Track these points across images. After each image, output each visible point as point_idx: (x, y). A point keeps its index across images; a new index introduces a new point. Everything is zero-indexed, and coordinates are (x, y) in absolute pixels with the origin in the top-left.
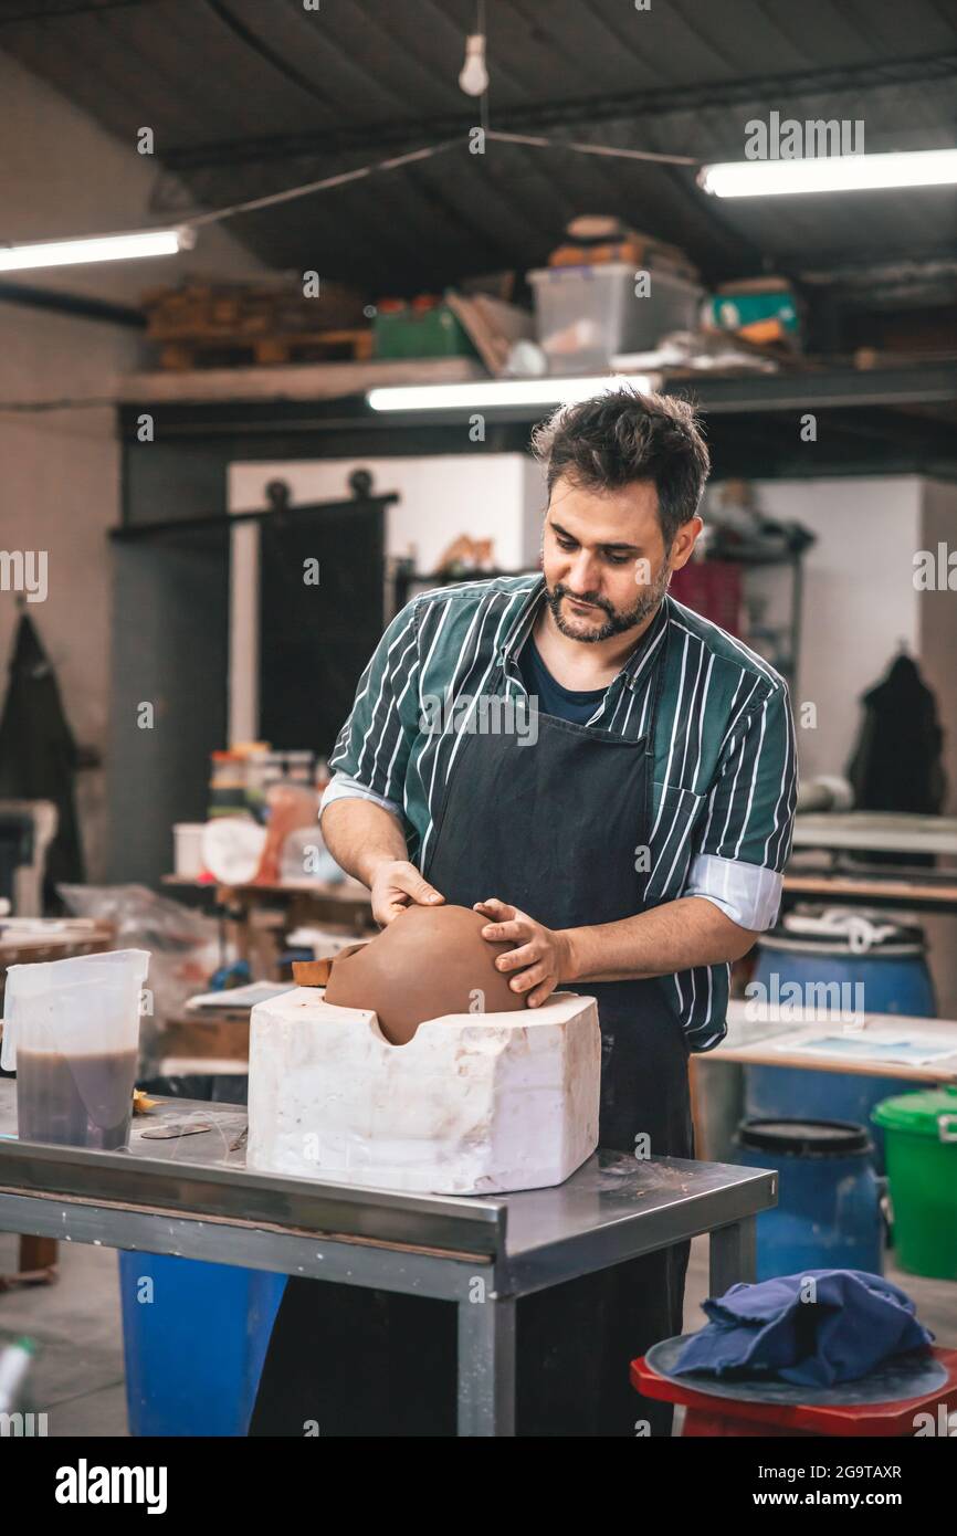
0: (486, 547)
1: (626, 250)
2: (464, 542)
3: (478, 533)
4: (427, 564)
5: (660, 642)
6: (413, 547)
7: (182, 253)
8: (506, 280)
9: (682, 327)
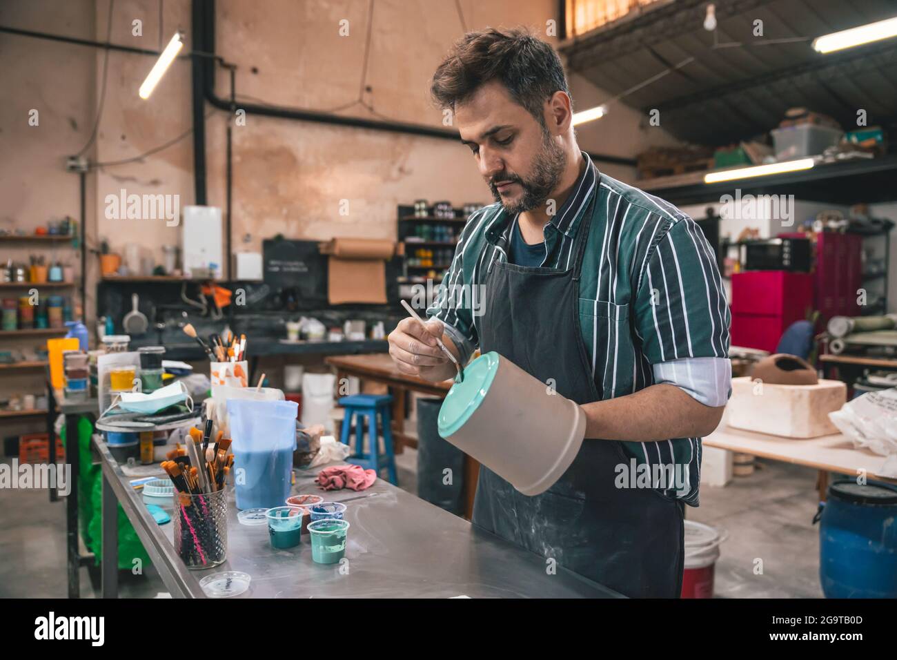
0: (756, 231)
1: (809, 118)
2: (748, 230)
3: (753, 226)
4: (734, 238)
5: (594, 189)
6: (729, 234)
7: (604, 117)
8: (764, 137)
9: (833, 145)
